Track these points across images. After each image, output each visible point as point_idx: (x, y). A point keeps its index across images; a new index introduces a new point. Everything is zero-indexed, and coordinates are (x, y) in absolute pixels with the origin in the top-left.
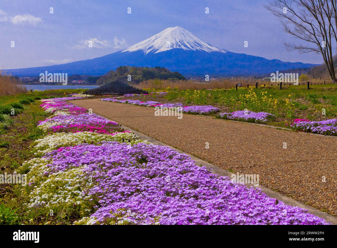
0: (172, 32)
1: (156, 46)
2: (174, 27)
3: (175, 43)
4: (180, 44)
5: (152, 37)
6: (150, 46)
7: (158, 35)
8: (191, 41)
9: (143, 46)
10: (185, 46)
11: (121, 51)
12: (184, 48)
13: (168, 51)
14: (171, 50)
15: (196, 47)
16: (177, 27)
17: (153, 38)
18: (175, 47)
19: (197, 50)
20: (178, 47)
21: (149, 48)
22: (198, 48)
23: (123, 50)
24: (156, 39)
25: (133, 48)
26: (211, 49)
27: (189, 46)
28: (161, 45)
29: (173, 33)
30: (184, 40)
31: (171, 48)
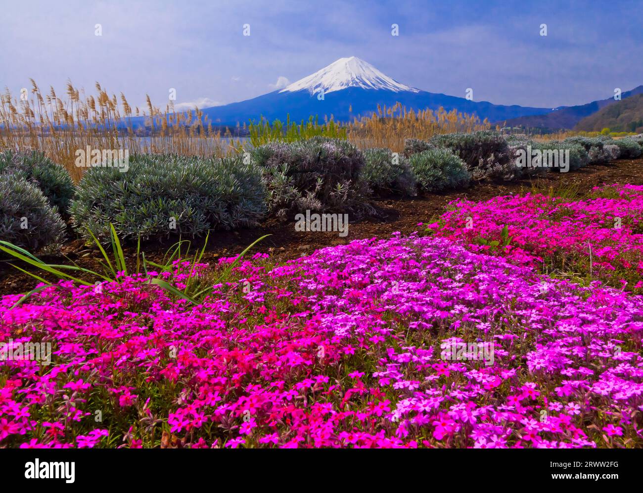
0: (346, 64)
1: (326, 84)
2: (349, 57)
3: (350, 79)
4: (358, 81)
5: (319, 72)
6: (317, 84)
7: (327, 68)
8: (372, 76)
9: (308, 84)
10: (364, 83)
11: (278, 91)
12: (363, 86)
13: (341, 91)
14: (345, 89)
15: (379, 85)
16: (353, 57)
17: (321, 72)
18: (350, 85)
19: (380, 89)
20: (354, 85)
21: (317, 87)
22: (382, 86)
23: (281, 90)
24: (325, 74)
25: (294, 87)
26: (398, 88)
27: (369, 83)
28: (332, 82)
29: (348, 65)
30: (362, 75)
31: (346, 87)
